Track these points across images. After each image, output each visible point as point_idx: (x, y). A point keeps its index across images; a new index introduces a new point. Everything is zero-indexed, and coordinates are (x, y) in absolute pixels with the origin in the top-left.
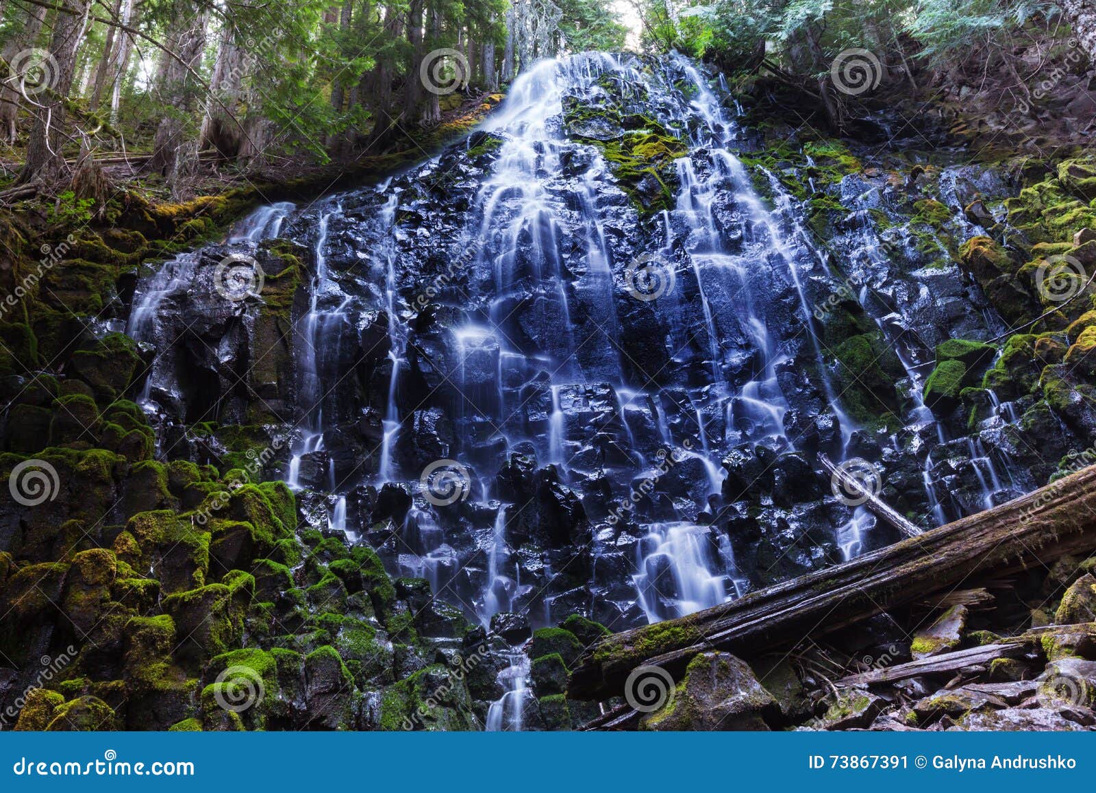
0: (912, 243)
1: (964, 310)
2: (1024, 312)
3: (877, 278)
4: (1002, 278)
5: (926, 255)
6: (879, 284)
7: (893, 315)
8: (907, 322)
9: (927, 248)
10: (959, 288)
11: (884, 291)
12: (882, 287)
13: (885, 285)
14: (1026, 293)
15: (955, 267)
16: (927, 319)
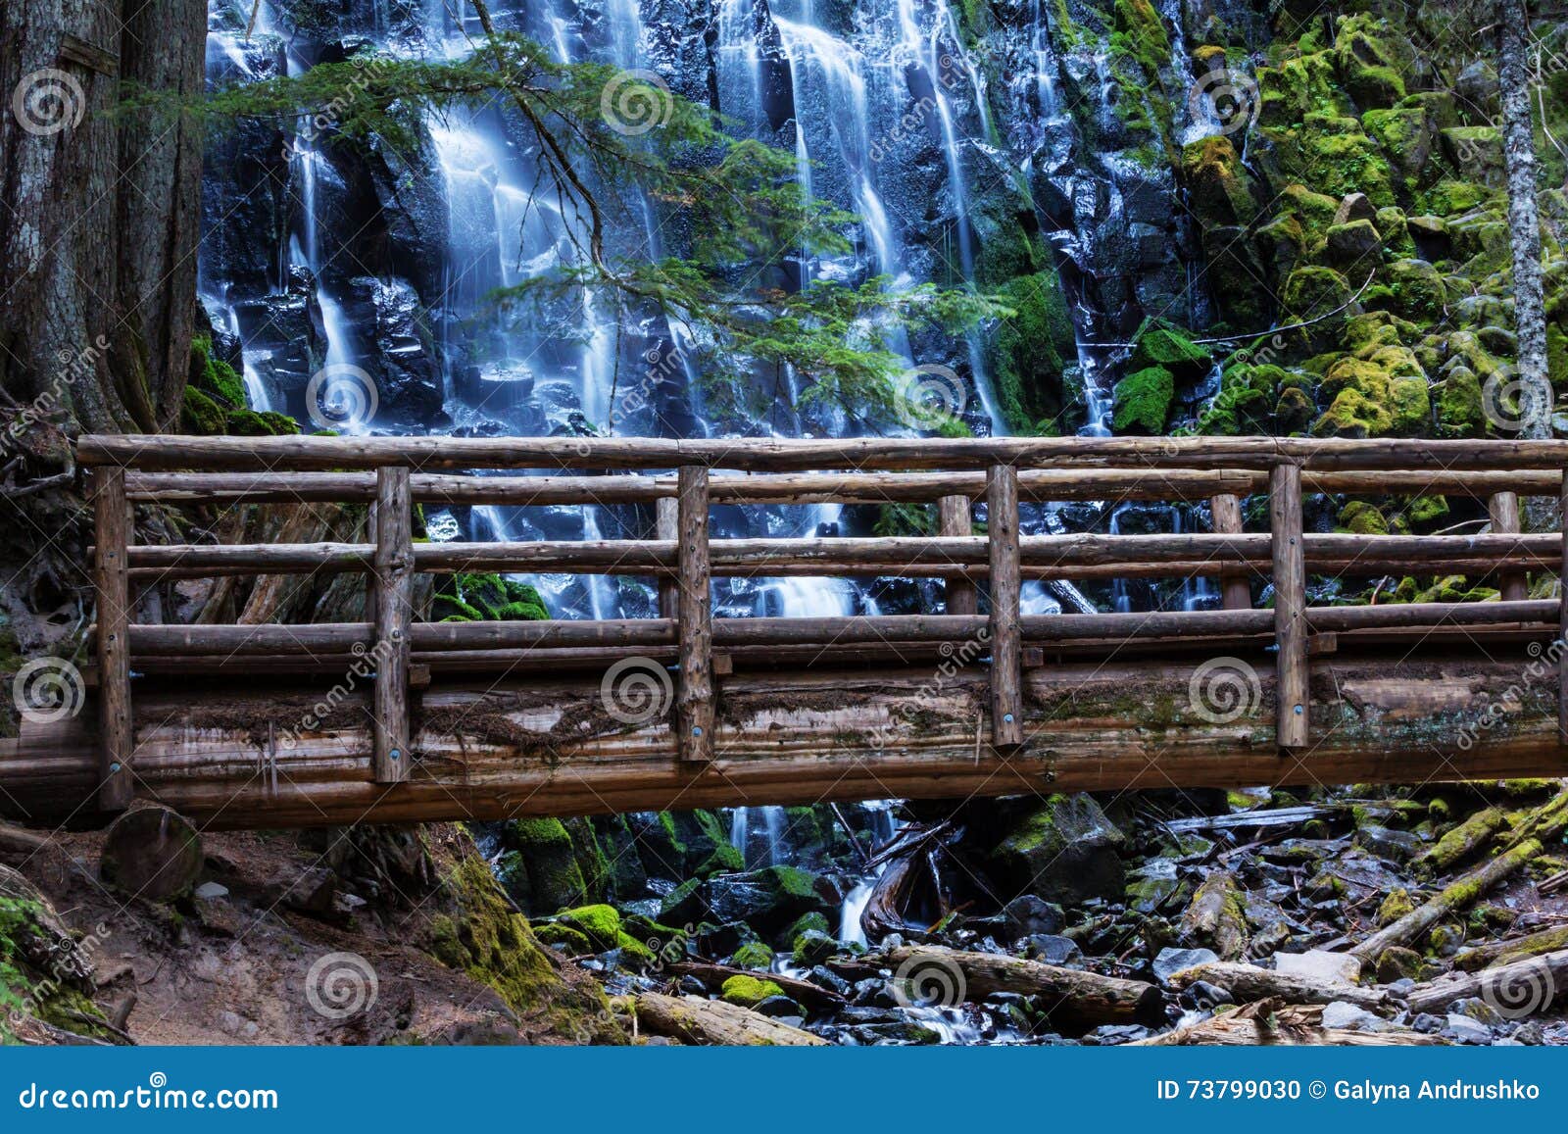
0: (1112, 98)
1: (1164, 254)
2: (1249, 296)
3: (1051, 152)
4: (1236, 232)
5: (1130, 131)
6: (1053, 167)
7: (1064, 235)
8: (1085, 255)
9: (1134, 116)
10: (1165, 215)
11: (1057, 181)
12: (1057, 173)
13: (1064, 171)
14: (1261, 269)
15: (1167, 173)
16: (1113, 258)
